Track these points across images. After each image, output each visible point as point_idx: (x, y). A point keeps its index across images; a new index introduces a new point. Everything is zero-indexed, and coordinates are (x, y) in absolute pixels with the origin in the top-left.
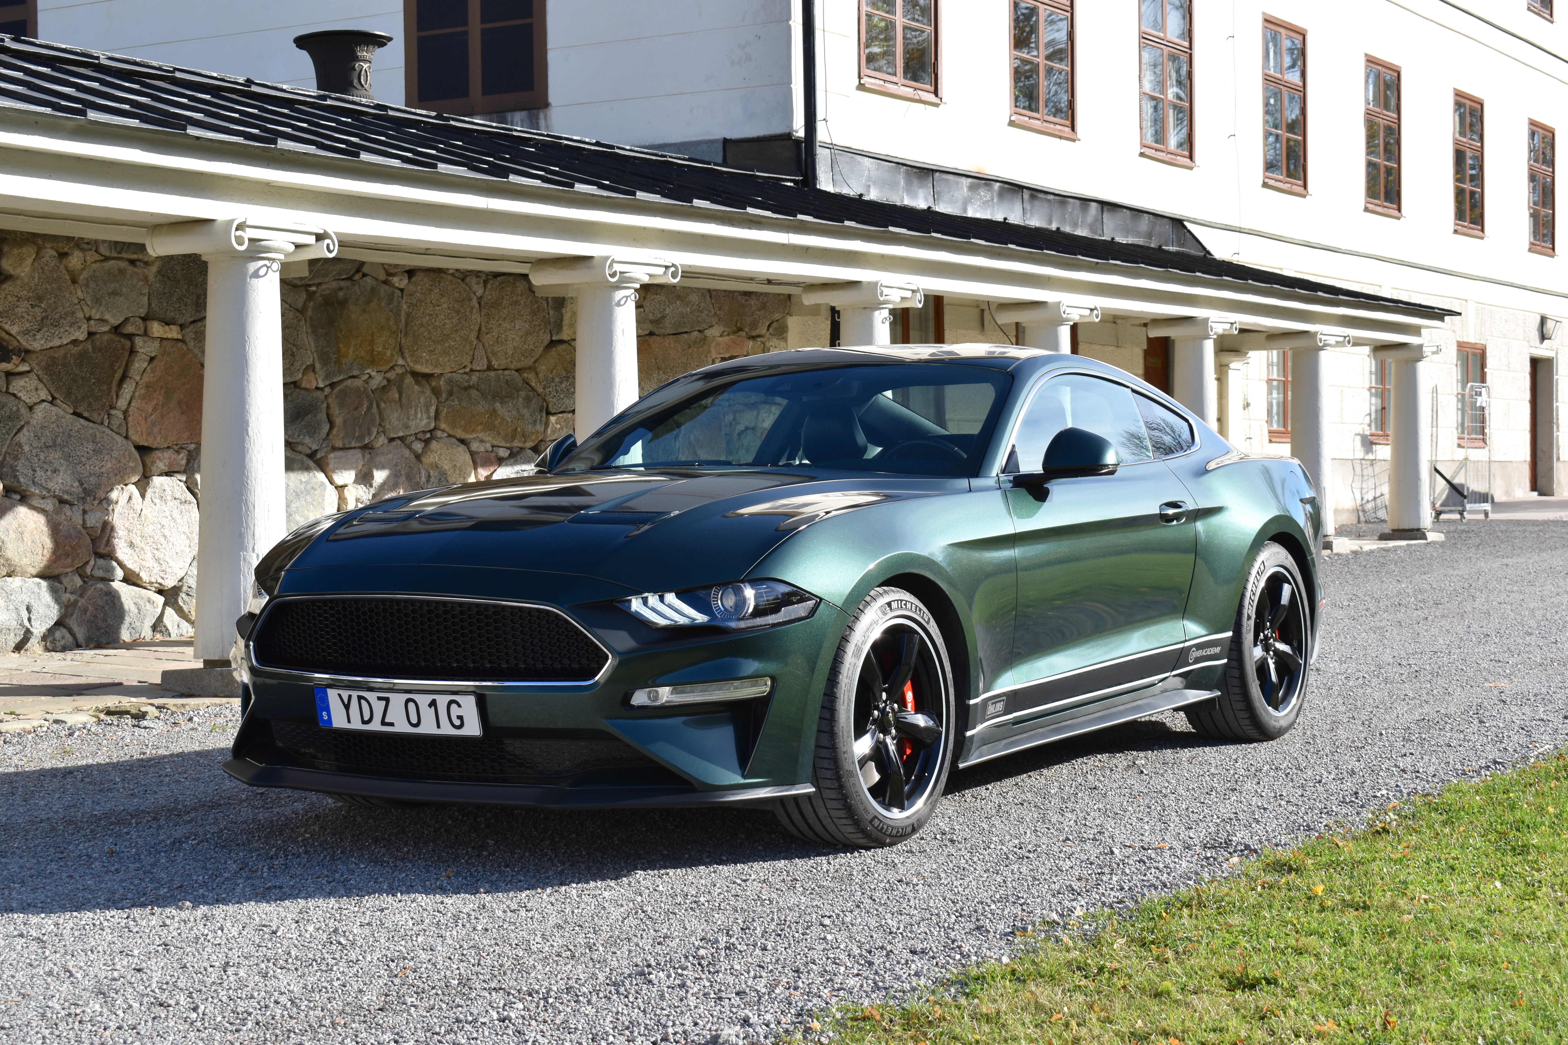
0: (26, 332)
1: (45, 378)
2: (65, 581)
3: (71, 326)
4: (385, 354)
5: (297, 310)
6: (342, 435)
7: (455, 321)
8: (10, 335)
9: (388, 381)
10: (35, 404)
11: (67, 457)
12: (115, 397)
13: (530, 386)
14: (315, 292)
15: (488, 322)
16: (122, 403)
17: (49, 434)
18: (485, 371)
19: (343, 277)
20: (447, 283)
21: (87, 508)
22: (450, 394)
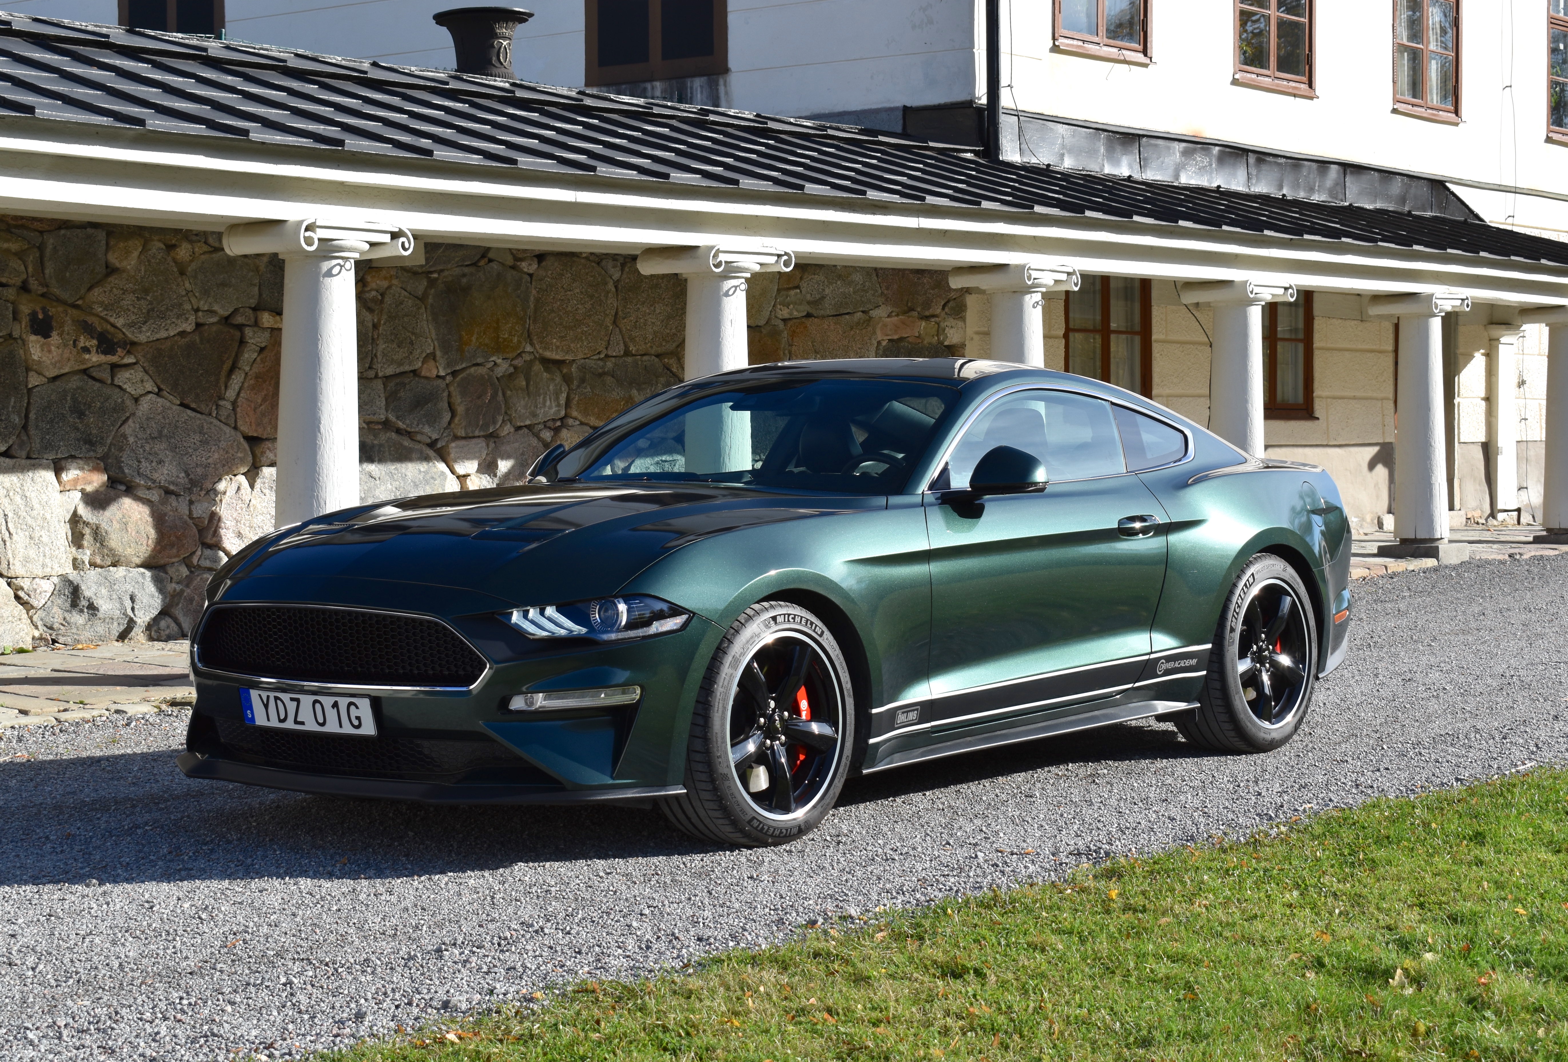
0: (131, 325)
1: (151, 370)
2: (171, 571)
3: (178, 318)
4: (512, 340)
5: (416, 297)
6: (464, 424)
7: (588, 306)
8: (116, 327)
9: (515, 368)
10: (141, 396)
11: (173, 449)
12: (223, 388)
13: (671, 372)
14: (436, 279)
15: (625, 307)
16: (231, 394)
17: (154, 426)
18: (622, 357)
19: (466, 263)
20: (580, 267)
21: (193, 499)
22: (583, 380)
